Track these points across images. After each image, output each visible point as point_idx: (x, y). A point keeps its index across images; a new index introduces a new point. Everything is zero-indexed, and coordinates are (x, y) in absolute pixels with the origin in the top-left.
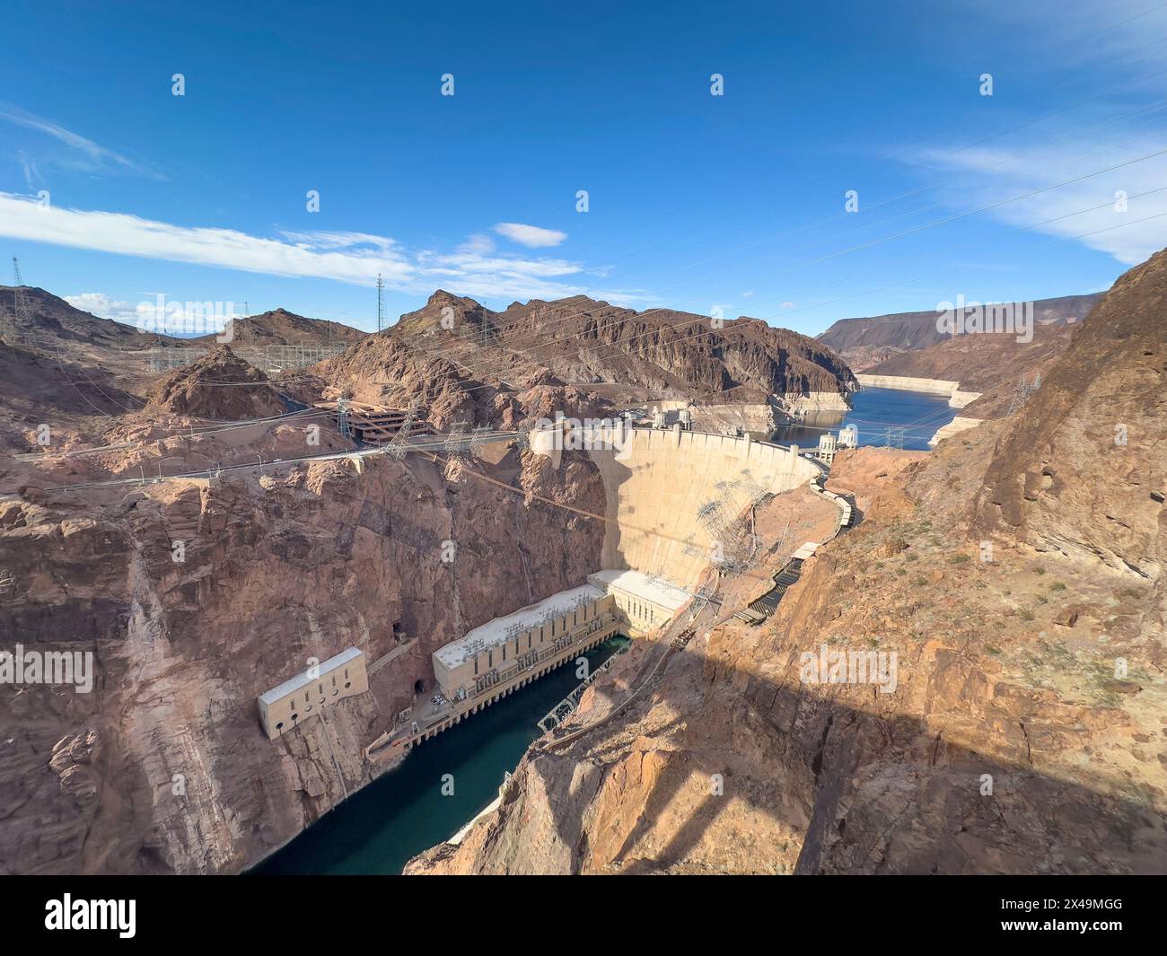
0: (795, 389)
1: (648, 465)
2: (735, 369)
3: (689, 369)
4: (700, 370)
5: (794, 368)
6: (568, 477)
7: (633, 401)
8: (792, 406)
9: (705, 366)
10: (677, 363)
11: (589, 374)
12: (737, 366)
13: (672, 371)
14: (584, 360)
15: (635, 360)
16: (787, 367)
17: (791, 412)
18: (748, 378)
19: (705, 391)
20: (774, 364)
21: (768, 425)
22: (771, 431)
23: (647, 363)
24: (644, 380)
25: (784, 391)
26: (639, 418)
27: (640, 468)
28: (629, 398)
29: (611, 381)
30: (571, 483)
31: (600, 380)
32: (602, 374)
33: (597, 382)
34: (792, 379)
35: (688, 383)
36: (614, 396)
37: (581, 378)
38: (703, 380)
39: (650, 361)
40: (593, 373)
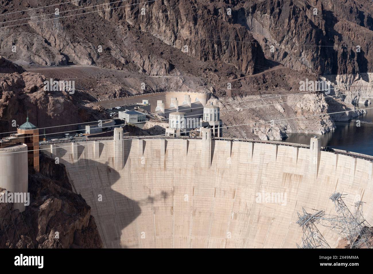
0: (350, 69)
1: (165, 195)
2: (266, 40)
3: (203, 42)
4: (219, 44)
5: (345, 38)
6: (42, 223)
7: (123, 93)
8: (347, 93)
9: (227, 37)
10: (184, 33)
11: (48, 52)
12: (268, 36)
13: (177, 45)
14: (38, 30)
15: (120, 29)
16: (336, 38)
17: (348, 102)
18: (286, 54)
19: (229, 74)
20: (319, 33)
21: (323, 123)
22: (327, 132)
23: (139, 33)
24: (137, 59)
25: (335, 72)
26: (142, 120)
27: (151, 200)
28: (117, 89)
29: (85, 63)
30: (47, 232)
31: (67, 61)
32: (69, 51)
33: (62, 63)
34: (344, 55)
35: (203, 64)
36: (92, 86)
37: (37, 59)
38: (224, 58)
39: (143, 30)
40: (55, 50)
